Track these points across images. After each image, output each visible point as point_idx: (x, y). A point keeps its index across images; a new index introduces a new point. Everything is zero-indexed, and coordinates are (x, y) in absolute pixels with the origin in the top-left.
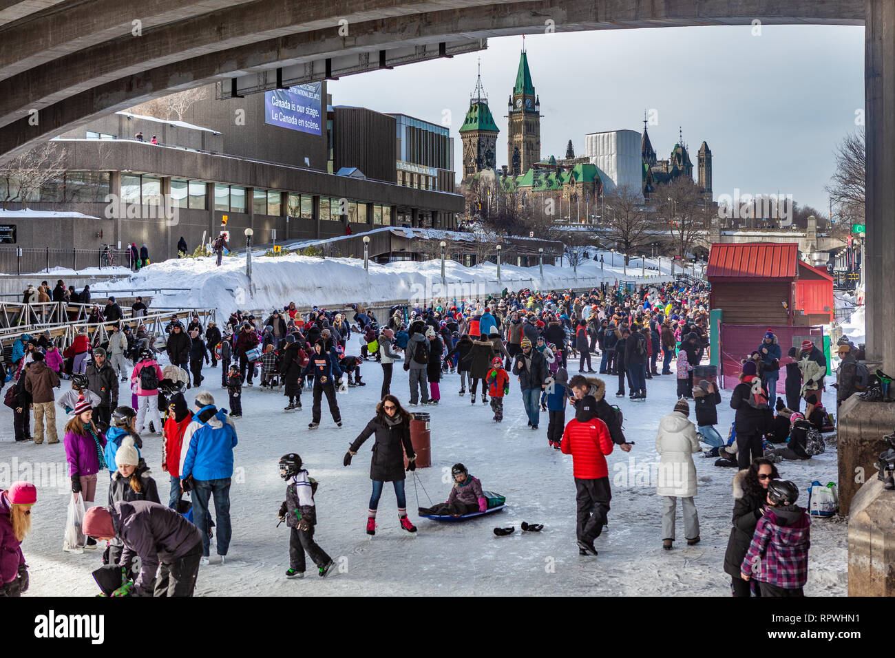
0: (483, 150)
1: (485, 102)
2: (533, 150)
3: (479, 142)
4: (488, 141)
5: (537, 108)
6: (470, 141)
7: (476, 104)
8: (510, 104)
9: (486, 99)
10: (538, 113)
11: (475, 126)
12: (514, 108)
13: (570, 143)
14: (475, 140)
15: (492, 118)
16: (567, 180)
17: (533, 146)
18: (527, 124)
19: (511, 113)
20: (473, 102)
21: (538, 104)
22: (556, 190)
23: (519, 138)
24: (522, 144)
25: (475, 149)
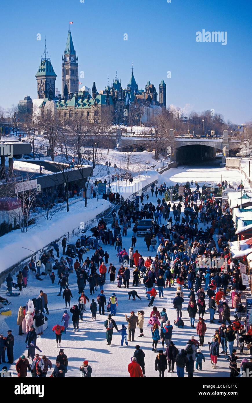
0: (48, 86)
1: (49, 60)
2: (74, 83)
3: (46, 82)
4: (51, 81)
5: (77, 62)
6: (41, 81)
7: (44, 61)
8: (63, 59)
9: (49, 59)
10: (77, 64)
11: (44, 73)
12: (65, 62)
13: (94, 83)
14: (44, 81)
15: (53, 69)
16: (93, 103)
17: (75, 82)
18: (71, 70)
19: (63, 64)
20: (43, 60)
21: (77, 59)
22: (87, 108)
23: (68, 77)
24: (69, 81)
25: (44, 85)
